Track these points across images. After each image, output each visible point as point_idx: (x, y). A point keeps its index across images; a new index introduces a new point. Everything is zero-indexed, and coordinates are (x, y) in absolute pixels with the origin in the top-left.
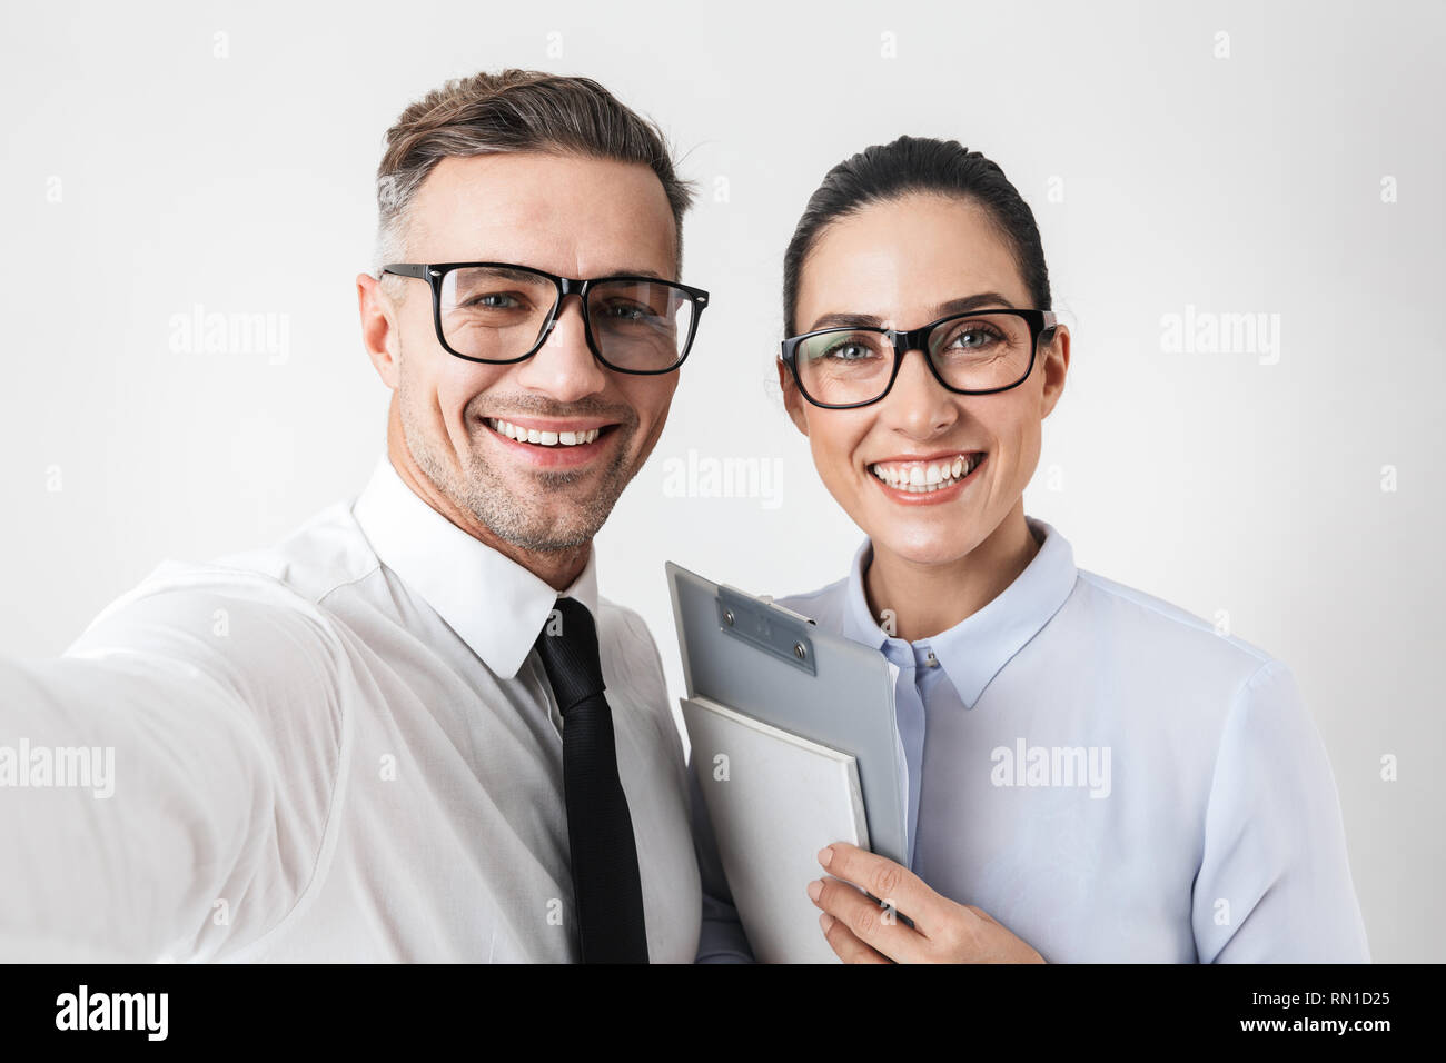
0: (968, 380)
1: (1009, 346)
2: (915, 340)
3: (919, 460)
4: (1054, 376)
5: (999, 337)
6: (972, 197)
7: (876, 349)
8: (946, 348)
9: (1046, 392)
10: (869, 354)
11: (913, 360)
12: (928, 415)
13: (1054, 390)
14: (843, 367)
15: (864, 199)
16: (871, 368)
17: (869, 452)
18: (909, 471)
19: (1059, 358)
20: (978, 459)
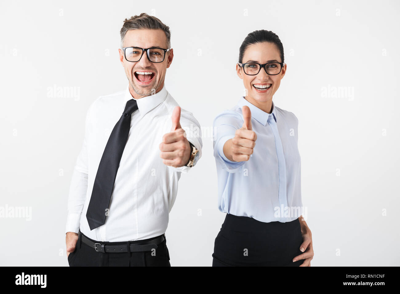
0: (271, 73)
1: (277, 68)
2: (262, 66)
3: (261, 84)
4: (284, 72)
5: (276, 66)
6: (274, 43)
7: (257, 66)
8: (268, 67)
9: (282, 75)
10: (255, 67)
11: (262, 69)
12: (264, 78)
13: (283, 75)
14: (251, 69)
15: (257, 42)
16: (255, 69)
17: (253, 83)
18: (260, 86)
19: (284, 69)
20: (271, 85)
